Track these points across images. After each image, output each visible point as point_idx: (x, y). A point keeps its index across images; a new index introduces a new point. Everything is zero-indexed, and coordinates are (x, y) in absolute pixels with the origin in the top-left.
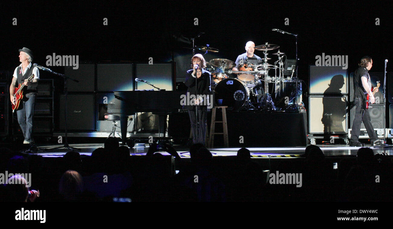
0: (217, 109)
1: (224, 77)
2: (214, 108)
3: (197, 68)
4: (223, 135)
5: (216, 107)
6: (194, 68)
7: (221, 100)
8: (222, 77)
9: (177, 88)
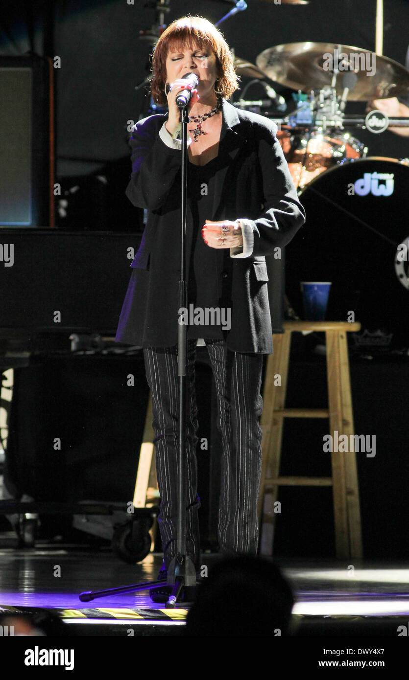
0: (296, 336)
1: (337, 154)
2: (282, 332)
3: (192, 96)
4: (329, 490)
5: (289, 329)
6: (171, 98)
7: (320, 289)
8: (329, 152)
9: (63, 213)
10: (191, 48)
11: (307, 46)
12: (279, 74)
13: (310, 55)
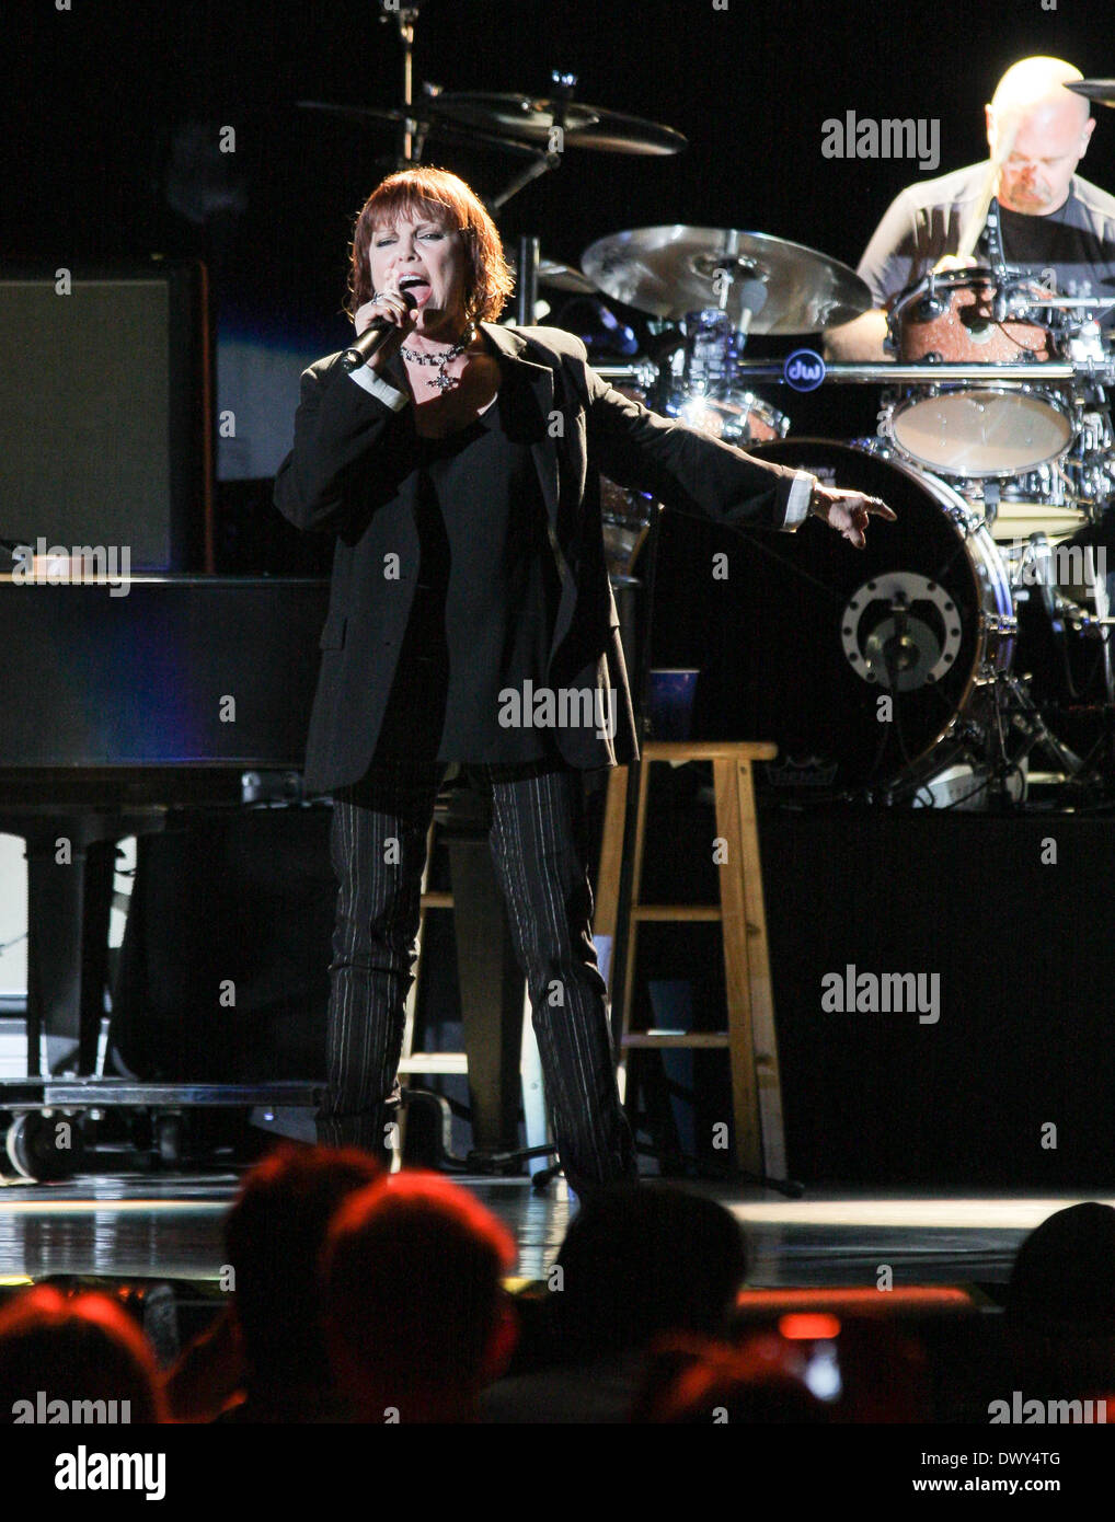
0: (659, 769)
1: (732, 431)
4: (723, 1055)
8: (717, 427)
10: (410, 221)
11: (678, 233)
12: (623, 286)
13: (679, 251)
